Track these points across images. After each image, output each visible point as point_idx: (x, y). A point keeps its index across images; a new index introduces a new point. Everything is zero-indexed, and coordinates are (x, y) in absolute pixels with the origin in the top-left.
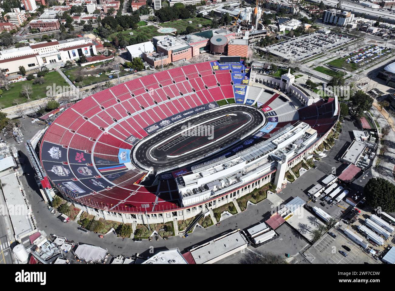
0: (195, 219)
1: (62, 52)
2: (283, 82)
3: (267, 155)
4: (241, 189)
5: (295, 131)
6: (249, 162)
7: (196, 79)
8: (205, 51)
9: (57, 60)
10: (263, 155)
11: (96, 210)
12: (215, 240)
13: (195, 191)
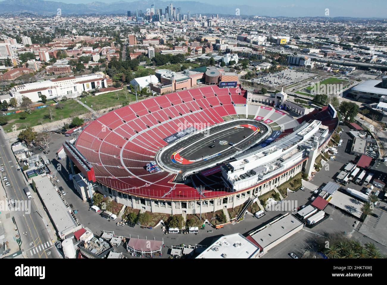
0: (244, 206)
1: (78, 85)
2: (278, 99)
3: (296, 145)
4: (280, 176)
5: (313, 126)
6: (284, 150)
7: (202, 100)
8: (201, 83)
9: (73, 92)
10: (294, 145)
11: (143, 202)
12: (271, 223)
13: (243, 177)
